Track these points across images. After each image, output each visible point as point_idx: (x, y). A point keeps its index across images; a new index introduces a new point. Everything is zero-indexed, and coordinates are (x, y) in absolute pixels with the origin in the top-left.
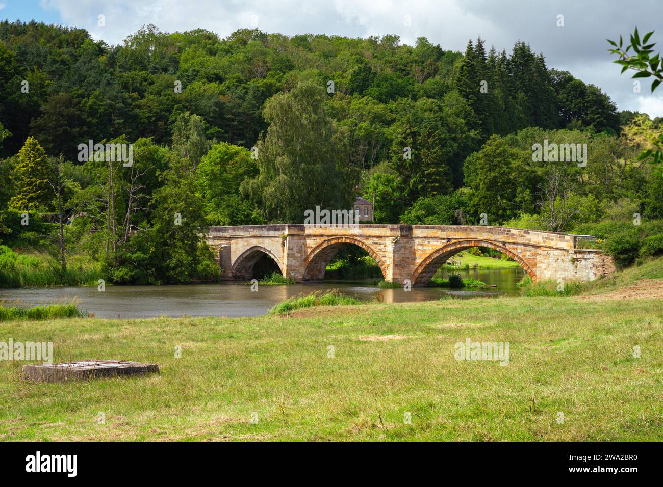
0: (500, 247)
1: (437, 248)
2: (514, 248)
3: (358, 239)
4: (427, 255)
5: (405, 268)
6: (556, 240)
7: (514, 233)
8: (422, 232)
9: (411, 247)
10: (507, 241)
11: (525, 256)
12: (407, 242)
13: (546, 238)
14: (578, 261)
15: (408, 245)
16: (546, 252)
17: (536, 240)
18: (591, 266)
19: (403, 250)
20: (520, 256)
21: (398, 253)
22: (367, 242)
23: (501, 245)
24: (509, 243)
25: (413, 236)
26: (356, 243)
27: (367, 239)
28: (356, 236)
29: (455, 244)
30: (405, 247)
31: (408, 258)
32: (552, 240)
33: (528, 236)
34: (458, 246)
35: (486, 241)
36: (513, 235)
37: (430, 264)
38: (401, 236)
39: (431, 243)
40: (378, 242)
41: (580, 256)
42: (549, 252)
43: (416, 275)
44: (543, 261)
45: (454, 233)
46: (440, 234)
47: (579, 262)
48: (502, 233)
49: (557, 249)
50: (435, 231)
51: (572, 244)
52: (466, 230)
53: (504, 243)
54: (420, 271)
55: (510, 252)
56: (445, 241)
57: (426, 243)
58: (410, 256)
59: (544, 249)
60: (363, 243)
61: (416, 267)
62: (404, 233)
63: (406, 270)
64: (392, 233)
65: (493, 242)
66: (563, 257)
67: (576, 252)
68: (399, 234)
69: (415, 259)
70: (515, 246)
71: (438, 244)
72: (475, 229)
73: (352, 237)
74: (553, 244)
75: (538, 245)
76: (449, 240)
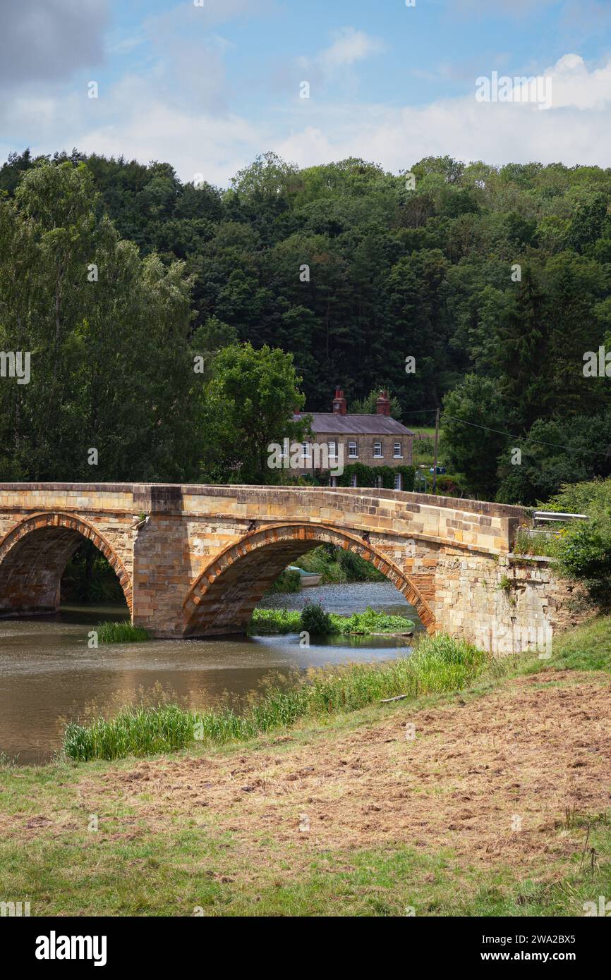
0: (358, 544)
1: (231, 543)
2: (386, 548)
3: (82, 518)
4: (211, 561)
5: (165, 591)
6: (475, 528)
7: (386, 507)
8: (200, 504)
9: (179, 540)
10: (372, 528)
11: (410, 568)
12: (169, 528)
13: (455, 523)
14: (517, 588)
15: (171, 536)
16: (455, 558)
17: (435, 529)
18: (545, 602)
19: (158, 547)
20: (401, 568)
21: (145, 556)
22: (99, 526)
23: (359, 538)
24: (377, 534)
25: (184, 513)
26: (79, 528)
27: (98, 520)
28: (79, 512)
29: (265, 534)
30: (164, 541)
31: (172, 567)
32: (466, 528)
33: (417, 518)
34: (273, 540)
35: (327, 528)
36: (384, 512)
37: (216, 582)
38: (154, 514)
39: (219, 531)
40: (118, 526)
41: (521, 574)
42: (461, 559)
43: (191, 608)
44: (446, 583)
45: (264, 507)
46: (234, 509)
47: (519, 591)
48: (362, 509)
49: (477, 553)
50: (224, 500)
51: (505, 541)
52: (287, 499)
53: (366, 534)
54: (197, 600)
55: (379, 557)
56: (245, 527)
57: (209, 530)
58: (175, 563)
59: (451, 551)
60: (91, 529)
61: (190, 589)
62: (162, 506)
63: (168, 595)
64: (136, 505)
65: (342, 532)
66: (486, 576)
67: (512, 565)
68: (147, 507)
69: (187, 568)
70: (390, 543)
71: (231, 535)
72: (306, 499)
73: (69, 513)
74: (467, 539)
75: (439, 539)
76: (253, 523)
